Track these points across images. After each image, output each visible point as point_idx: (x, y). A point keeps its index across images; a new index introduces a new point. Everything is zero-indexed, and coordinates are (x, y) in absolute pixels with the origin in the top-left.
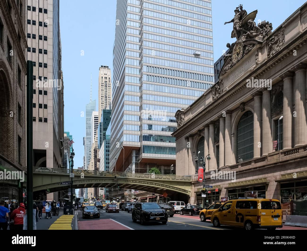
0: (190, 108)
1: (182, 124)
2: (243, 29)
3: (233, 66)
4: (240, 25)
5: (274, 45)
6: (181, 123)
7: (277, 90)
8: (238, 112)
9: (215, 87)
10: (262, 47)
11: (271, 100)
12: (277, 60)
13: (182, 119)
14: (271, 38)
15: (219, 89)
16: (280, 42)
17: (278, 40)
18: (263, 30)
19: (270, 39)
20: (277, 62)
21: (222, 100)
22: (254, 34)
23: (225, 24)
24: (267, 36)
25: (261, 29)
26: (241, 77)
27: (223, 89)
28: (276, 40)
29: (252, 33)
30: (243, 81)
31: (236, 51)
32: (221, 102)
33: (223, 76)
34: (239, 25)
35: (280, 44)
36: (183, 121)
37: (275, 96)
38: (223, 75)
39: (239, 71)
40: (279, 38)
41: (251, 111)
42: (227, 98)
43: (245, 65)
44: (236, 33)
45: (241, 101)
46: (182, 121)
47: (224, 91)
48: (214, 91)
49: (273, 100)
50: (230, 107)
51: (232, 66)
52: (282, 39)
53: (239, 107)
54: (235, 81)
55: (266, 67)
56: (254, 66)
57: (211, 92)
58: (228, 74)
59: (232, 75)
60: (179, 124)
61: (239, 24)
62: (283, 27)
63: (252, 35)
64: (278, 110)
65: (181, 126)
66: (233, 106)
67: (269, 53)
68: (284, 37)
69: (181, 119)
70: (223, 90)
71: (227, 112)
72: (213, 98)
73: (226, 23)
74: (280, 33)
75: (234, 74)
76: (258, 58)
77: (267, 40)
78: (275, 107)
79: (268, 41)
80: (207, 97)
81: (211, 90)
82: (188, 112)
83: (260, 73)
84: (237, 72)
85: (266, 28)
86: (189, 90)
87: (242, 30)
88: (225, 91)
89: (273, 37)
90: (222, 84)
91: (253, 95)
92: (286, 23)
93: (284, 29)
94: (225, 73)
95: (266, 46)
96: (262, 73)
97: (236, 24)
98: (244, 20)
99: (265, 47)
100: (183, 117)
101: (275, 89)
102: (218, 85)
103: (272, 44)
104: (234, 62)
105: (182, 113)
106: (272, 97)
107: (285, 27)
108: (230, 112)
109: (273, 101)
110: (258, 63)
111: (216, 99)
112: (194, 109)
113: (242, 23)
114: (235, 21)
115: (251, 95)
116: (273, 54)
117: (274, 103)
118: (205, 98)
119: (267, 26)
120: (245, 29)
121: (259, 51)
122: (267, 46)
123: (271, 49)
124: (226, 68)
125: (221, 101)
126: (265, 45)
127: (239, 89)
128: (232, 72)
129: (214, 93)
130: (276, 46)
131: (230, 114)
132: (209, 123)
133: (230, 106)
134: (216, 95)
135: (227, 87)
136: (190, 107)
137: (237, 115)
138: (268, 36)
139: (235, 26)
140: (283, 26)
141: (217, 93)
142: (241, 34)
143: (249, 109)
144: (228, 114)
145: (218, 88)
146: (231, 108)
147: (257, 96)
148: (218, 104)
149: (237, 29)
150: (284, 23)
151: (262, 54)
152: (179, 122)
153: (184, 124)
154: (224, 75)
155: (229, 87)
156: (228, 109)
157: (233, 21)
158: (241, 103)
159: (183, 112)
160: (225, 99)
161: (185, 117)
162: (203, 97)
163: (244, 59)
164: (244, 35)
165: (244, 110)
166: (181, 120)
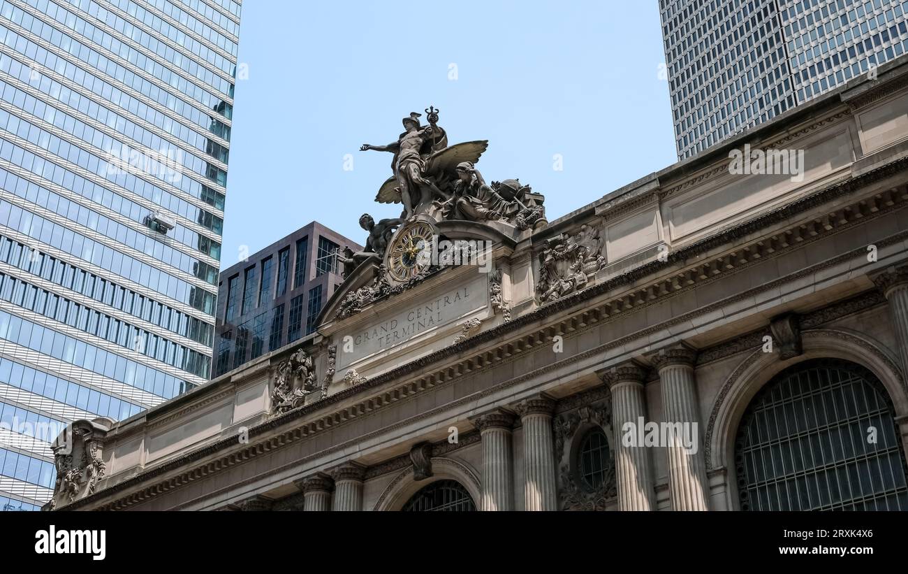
0: (147, 423)
1: (84, 487)
2: (433, 184)
3: (389, 296)
4: (422, 169)
5: (565, 262)
6: (83, 480)
7: (579, 419)
8: (399, 478)
9: (292, 358)
10: (513, 257)
11: (557, 454)
12: (585, 311)
13: (91, 466)
14: (553, 239)
15: (311, 369)
16: (585, 256)
17: (577, 251)
18: (511, 206)
19: (549, 240)
20: (585, 319)
21: (327, 415)
22: (482, 210)
23: (362, 149)
24: (534, 228)
25: (504, 202)
26: (423, 345)
27: (333, 374)
28: (570, 247)
29: (473, 204)
30: (438, 360)
31: (400, 247)
32: (321, 422)
33: (339, 324)
34: (420, 169)
35: (586, 263)
36: (95, 473)
37: (571, 440)
38: (339, 318)
39: (416, 321)
40: (582, 243)
41: (463, 488)
42: (354, 410)
43: (442, 302)
44: (406, 188)
45: (418, 434)
46: (89, 474)
47: (335, 380)
48: (284, 375)
49: (562, 454)
50: (365, 453)
51: (382, 296)
52: (594, 251)
53: (406, 456)
54: (391, 352)
55: (541, 329)
56: (484, 315)
57: (268, 375)
58: (360, 319)
59: (378, 328)
60: (66, 483)
61: (418, 165)
62: (600, 216)
63: (475, 210)
64: (592, 499)
65: (77, 499)
66: (378, 448)
67: (543, 283)
68: (603, 246)
69: (87, 464)
70: (330, 377)
71: (347, 469)
72: (276, 400)
73: (366, 147)
74: (583, 230)
75: (389, 325)
76: (499, 292)
77: (535, 239)
78: (573, 482)
79: (536, 244)
80: (243, 393)
81: (270, 367)
82: (133, 440)
83: (514, 343)
84: (403, 324)
85: (526, 202)
86: (102, 354)
87: (428, 186)
88: (342, 381)
89: (560, 237)
90: (331, 352)
91: (477, 421)
92: (609, 207)
93: (601, 223)
94: (351, 313)
95: (529, 258)
96: (521, 344)
97: (410, 162)
98: (438, 158)
99: (525, 262)
100: (98, 454)
101: (571, 416)
102: (304, 353)
103: (557, 259)
104: (394, 284)
105: (96, 435)
106: (558, 441)
107: (605, 216)
108: (358, 472)
109: (566, 459)
110: (500, 307)
111: (289, 407)
112: (166, 432)
113: (429, 165)
114: (404, 153)
115: (470, 418)
116: (560, 291)
117: (569, 469)
118: (233, 391)
119: (527, 196)
120: (438, 185)
121: (504, 267)
122: (533, 261)
123: (548, 273)
124: (358, 295)
125: (321, 417)
126: (524, 255)
127: (414, 386)
128: (378, 318)
129: (281, 380)
130: (571, 267)
131: (358, 479)
132: (245, 503)
133: (364, 445)
134: (290, 389)
135: (353, 369)
136: (144, 420)
137: (390, 487)
138: (538, 231)
139: (403, 167)
140: (598, 211)
141: (296, 382)
142: (421, 198)
143: (451, 475)
144: (350, 478)
145: (303, 364)
146: (368, 455)
147: (498, 426)
148: (306, 429)
149: (414, 177)
150: (599, 204)
151: (513, 281)
152: (70, 475)
153: (98, 490)
154: (343, 319)
155: (360, 371)
156: (353, 457)
157: (395, 148)
158: (417, 441)
159: (104, 433)
160: (345, 413)
161: (107, 458)
162: (225, 388)
163: (439, 282)
164: (435, 204)
165: (429, 473)
166: (82, 468)
